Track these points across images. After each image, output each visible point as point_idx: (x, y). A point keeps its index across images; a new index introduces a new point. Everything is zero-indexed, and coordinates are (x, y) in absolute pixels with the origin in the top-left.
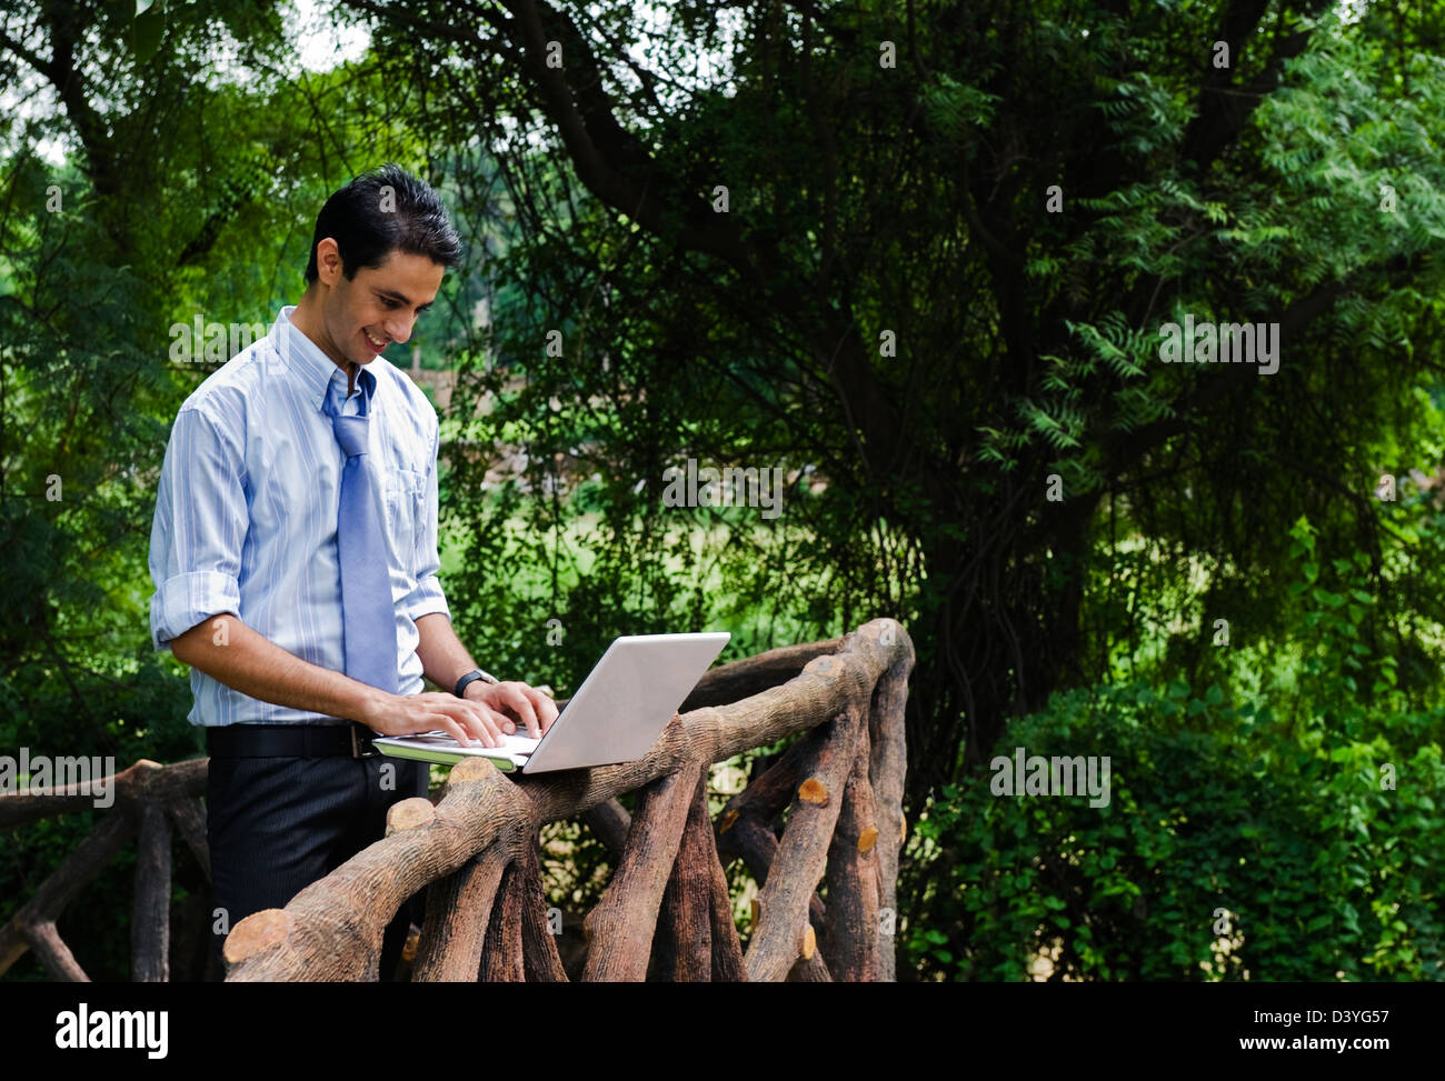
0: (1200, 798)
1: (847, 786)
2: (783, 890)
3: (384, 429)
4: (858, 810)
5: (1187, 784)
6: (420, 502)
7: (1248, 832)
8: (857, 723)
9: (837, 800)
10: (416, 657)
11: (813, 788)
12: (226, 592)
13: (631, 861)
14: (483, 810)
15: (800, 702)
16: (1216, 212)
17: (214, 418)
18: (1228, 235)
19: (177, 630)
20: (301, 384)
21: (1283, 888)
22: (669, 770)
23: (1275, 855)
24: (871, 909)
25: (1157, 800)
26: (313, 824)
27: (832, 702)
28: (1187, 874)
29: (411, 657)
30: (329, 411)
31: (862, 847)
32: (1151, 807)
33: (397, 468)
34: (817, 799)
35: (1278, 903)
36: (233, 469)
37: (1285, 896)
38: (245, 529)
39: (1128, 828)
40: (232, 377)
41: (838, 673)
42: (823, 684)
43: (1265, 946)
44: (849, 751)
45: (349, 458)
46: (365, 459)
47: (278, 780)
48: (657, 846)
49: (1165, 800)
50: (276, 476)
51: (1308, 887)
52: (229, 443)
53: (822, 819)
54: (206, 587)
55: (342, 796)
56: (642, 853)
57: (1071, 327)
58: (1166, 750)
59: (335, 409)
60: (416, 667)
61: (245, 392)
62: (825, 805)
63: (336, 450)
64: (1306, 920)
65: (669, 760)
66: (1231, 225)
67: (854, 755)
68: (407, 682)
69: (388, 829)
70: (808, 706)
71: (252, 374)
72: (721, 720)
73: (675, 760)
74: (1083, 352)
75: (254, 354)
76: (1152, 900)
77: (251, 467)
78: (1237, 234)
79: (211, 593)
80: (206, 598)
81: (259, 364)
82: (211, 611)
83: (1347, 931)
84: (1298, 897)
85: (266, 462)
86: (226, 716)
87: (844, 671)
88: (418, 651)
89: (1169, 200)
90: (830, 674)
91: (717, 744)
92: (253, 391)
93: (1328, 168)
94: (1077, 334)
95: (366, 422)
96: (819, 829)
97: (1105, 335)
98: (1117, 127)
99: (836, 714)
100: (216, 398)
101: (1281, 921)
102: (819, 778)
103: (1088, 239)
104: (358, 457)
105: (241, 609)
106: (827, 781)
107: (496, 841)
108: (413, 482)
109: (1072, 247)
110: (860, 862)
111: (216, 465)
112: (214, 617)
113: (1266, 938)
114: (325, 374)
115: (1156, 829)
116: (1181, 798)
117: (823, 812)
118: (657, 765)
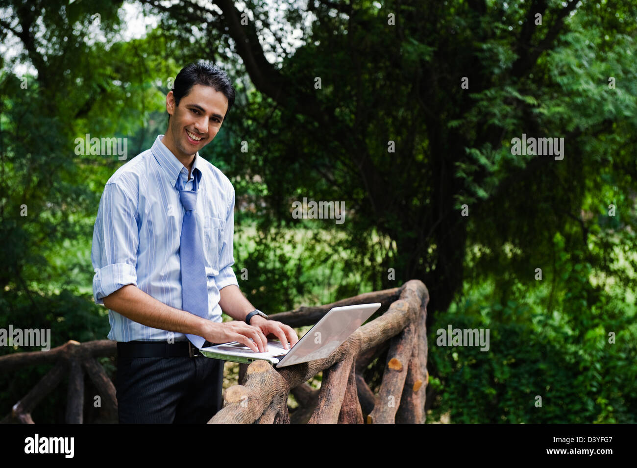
0: (519, 352)
1: (410, 361)
2: (383, 412)
3: (205, 197)
4: (413, 372)
5: (514, 345)
6: (222, 233)
7: (542, 366)
8: (413, 332)
9: (406, 368)
10: (219, 306)
11: (395, 363)
12: (131, 274)
13: (322, 404)
14: (267, 389)
15: (393, 323)
16: (530, 100)
17: (123, 188)
18: (537, 111)
19: (107, 293)
20: (165, 173)
21: (557, 391)
22: (340, 359)
23: (553, 376)
24: (418, 418)
25: (501, 352)
26: (170, 390)
27: (405, 323)
28: (515, 385)
29: (216, 307)
30: (178, 188)
31: (415, 389)
32: (499, 356)
33: (210, 217)
34: (397, 368)
35: (555, 397)
36: (132, 213)
37: (558, 394)
38: (138, 243)
39: (490, 365)
40: (132, 168)
41: (406, 309)
42: (401, 314)
43: (550, 415)
44: (411, 345)
45: (186, 211)
46: (194, 212)
47: (153, 368)
48: (334, 396)
49: (505, 353)
50: (151, 218)
51: (568, 390)
52: (130, 200)
53: (400, 378)
54: (121, 271)
55: (184, 376)
56: (328, 400)
57: (468, 150)
58: (505, 331)
59: (181, 187)
60: (219, 311)
61: (139, 175)
62: (401, 371)
63: (180, 207)
64: (567, 404)
65: (340, 355)
66: (539, 106)
67: (412, 346)
68: (215, 319)
69: (225, 402)
70: (396, 325)
71: (142, 166)
72: (361, 334)
73: (343, 354)
74: (473, 161)
75: (144, 157)
76: (501, 395)
77: (140, 213)
78: (541, 110)
79: (124, 274)
80: (122, 277)
81: (146, 162)
82: (124, 283)
83: (587, 410)
84: (563, 395)
85: (146, 211)
86: (127, 337)
87: (409, 308)
88: (219, 303)
89: (508, 95)
90: (403, 309)
91: (360, 346)
92: (143, 174)
93: (580, 84)
94: (470, 154)
95: (196, 194)
96: (398, 382)
97: (482, 153)
98: (484, 63)
99: (405, 328)
100: (124, 179)
101: (556, 405)
102: (397, 358)
103: (474, 111)
104: (191, 211)
105: (137, 281)
106: (400, 359)
107: (272, 403)
108: (219, 224)
109: (466, 115)
110: (414, 396)
111: (125, 210)
112: (125, 286)
113: (550, 412)
114: (178, 169)
115: (502, 365)
116: (512, 352)
117: (400, 374)
118: (336, 358)
